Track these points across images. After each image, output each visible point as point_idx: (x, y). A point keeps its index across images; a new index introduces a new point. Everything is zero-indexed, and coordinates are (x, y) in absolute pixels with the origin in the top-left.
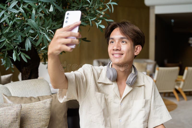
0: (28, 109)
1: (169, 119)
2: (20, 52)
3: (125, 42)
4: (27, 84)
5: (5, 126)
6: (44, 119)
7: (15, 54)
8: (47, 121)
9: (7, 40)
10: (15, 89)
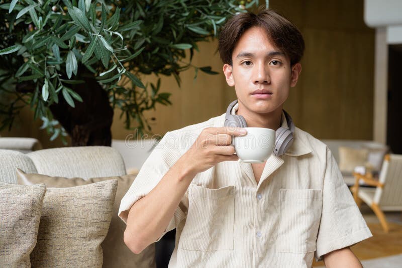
0: (63, 197)
1: (367, 237)
2: (60, 85)
3: (278, 63)
4: (75, 155)
5: (5, 225)
6: (95, 221)
7: (47, 86)
8: (102, 226)
9: (33, 58)
10: (46, 163)
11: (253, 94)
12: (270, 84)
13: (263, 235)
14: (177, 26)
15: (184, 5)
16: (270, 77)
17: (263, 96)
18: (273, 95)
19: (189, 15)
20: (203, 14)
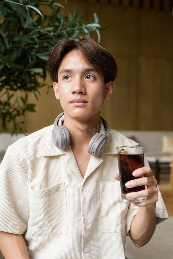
11: (71, 102)
12: (85, 94)
13: (89, 221)
14: (32, 55)
15: (36, 39)
16: (85, 89)
17: (80, 104)
18: (88, 103)
19: (39, 47)
20: (50, 46)
